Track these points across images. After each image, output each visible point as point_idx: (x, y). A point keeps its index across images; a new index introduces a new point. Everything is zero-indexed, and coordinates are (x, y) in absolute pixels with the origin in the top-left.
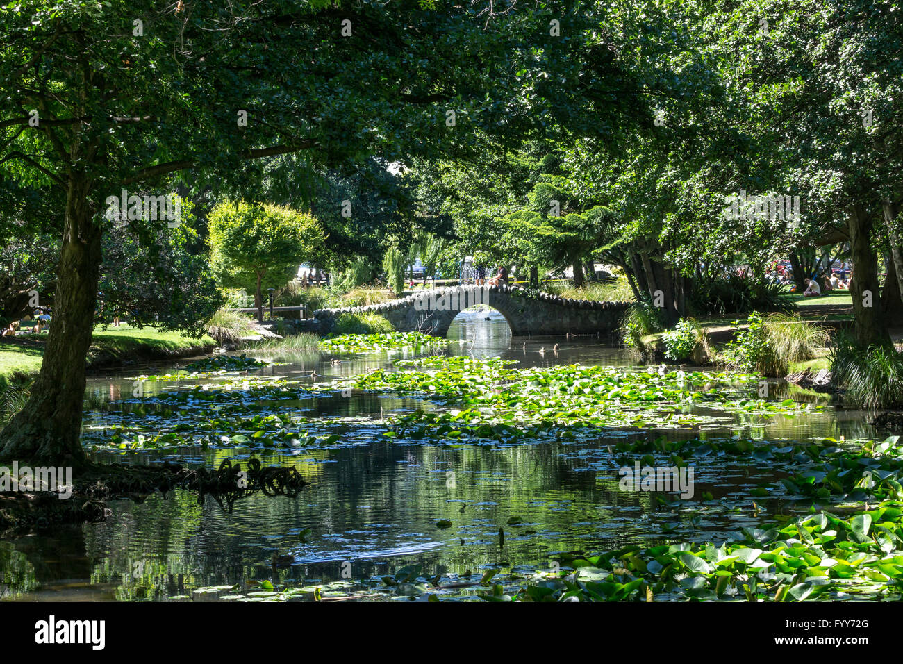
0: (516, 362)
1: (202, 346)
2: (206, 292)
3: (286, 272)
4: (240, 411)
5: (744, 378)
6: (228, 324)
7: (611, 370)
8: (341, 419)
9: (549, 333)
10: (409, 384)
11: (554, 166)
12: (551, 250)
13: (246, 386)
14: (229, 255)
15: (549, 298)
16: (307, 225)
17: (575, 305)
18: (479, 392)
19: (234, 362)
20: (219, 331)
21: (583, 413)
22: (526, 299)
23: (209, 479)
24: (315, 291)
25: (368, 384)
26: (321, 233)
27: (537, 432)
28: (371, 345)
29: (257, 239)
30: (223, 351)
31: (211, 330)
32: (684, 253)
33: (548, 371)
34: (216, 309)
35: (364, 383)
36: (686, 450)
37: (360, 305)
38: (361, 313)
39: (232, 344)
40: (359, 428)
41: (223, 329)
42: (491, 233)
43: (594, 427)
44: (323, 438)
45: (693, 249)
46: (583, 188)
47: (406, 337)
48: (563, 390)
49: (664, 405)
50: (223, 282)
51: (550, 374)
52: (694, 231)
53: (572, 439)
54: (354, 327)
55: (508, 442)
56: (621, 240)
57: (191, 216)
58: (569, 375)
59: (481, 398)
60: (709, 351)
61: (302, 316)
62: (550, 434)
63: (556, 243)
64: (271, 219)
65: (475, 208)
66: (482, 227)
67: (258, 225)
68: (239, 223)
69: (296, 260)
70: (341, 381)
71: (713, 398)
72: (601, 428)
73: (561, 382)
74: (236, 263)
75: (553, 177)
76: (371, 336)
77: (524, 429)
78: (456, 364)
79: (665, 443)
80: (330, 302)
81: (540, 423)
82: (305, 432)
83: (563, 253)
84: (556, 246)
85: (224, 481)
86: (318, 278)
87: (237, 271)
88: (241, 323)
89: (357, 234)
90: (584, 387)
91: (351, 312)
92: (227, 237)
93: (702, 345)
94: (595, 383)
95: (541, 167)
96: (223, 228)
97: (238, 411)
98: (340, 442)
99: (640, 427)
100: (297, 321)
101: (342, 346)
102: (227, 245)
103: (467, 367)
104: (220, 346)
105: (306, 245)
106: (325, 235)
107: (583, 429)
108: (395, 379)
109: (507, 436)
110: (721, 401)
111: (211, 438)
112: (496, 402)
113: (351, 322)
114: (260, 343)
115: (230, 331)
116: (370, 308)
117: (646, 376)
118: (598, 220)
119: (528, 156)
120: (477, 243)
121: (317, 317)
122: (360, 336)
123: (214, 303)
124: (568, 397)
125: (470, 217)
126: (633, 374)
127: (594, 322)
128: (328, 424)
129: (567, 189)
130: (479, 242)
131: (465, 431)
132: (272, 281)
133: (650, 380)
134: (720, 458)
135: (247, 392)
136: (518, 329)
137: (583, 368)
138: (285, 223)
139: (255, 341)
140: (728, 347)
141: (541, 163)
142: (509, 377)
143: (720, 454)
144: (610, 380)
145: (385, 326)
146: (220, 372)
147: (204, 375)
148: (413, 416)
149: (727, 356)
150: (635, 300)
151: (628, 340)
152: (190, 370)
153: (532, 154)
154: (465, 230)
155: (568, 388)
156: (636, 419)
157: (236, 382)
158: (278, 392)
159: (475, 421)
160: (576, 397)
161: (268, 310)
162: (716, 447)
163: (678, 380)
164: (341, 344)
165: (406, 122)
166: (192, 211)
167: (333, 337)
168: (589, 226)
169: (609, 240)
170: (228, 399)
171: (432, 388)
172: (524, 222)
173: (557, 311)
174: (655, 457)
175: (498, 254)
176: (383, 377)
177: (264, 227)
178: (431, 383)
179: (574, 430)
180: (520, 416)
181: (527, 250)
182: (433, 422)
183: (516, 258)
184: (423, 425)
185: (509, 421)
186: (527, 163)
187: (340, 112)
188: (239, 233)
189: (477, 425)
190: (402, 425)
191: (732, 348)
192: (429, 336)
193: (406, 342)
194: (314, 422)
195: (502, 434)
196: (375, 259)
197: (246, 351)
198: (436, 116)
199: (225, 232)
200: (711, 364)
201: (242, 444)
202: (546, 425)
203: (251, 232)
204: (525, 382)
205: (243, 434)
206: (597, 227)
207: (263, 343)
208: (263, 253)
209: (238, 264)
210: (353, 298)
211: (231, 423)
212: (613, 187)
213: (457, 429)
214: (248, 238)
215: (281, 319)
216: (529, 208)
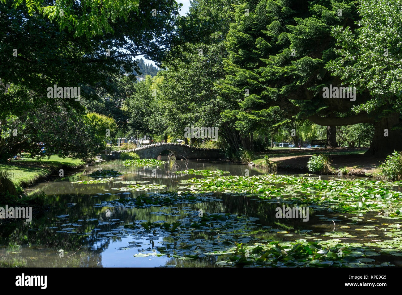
16: (111, 122)
22: (183, 147)
26: (116, 125)
37: (126, 149)
38: (128, 152)
39: (90, 163)
61: (106, 153)
64: (100, 119)
67: (96, 121)
91: (125, 152)
104: (86, 165)
113: (125, 155)
116: (131, 151)
121: (113, 154)
127: (205, 155)
138: (105, 121)
145: (137, 157)
197: (96, 166)
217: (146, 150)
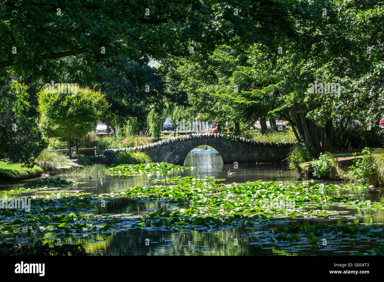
0: (224, 180)
1: (35, 173)
2: (35, 139)
3: (86, 127)
4: (53, 211)
5: (360, 188)
6: (50, 159)
7: (280, 184)
8: (114, 215)
9: (246, 162)
10: (157, 194)
11: (244, 62)
12: (244, 112)
13: (59, 196)
14: (51, 118)
15: (245, 141)
16: (98, 98)
17: (261, 145)
18: (199, 197)
19: (53, 182)
20: (45, 163)
21: (260, 209)
22: (231, 142)
23: (29, 252)
24: (106, 139)
25: (133, 194)
26: (107, 104)
27: (231, 222)
28: (138, 171)
29: (67, 107)
30: (47, 175)
31: (40, 163)
32: (319, 113)
33: (241, 185)
34: (42, 150)
35: (130, 194)
36: (319, 231)
37: (131, 147)
38: (132, 151)
39: (53, 171)
40: (124, 220)
41: (47, 162)
42: (209, 102)
43: (265, 218)
44: (101, 227)
45: (324, 110)
46: (259, 74)
47: (159, 165)
48: (250, 196)
49: (310, 204)
50: (48, 134)
51: (242, 187)
52: (324, 99)
53: (252, 225)
54: (128, 160)
55: (213, 228)
56: (286, 105)
57: (26, 94)
58: (254, 187)
59: (199, 201)
60: (340, 172)
61: (96, 154)
62: (239, 222)
63: (246, 107)
64: (77, 95)
65: (199, 87)
66: (204, 98)
67: (68, 99)
68: (57, 98)
69: (92, 120)
70: (116, 193)
71: (339, 200)
72: (270, 219)
73: (249, 191)
74: (55, 122)
75: (244, 68)
76: (137, 165)
77: (223, 220)
78: (187, 181)
79: (306, 227)
80: (113, 145)
81: (233, 216)
82: (91, 223)
83: (251, 114)
84: (246, 109)
85: (38, 253)
86: (109, 130)
87: (56, 127)
88: (58, 158)
89: (130, 104)
90: (262, 194)
91: (125, 151)
92: (49, 107)
93: (335, 168)
94: (269, 191)
95: (237, 62)
96: (47, 101)
97: (52, 211)
98: (112, 229)
99: (294, 218)
100: (92, 157)
101: (120, 172)
102: (49, 112)
103: (194, 183)
104: (45, 173)
105: (97, 110)
106: (109, 105)
107: (259, 219)
108: (149, 191)
109: (213, 224)
110: (344, 202)
111: (33, 228)
112: (208, 204)
113: (125, 157)
114: (70, 170)
115: (52, 163)
116: (137, 149)
117: (301, 187)
118: (272, 93)
119: (229, 55)
120: (201, 108)
121: (105, 154)
122: (131, 165)
123: (40, 146)
124: (252, 200)
125: (196, 93)
126: (293, 186)
127: (273, 155)
128: (105, 218)
129: (250, 75)
130: (202, 107)
131: (187, 221)
132: (78, 133)
133: (303, 189)
134: (339, 235)
135: (59, 200)
136: (227, 160)
137: (263, 183)
138: (85, 98)
139: (67, 169)
140: (350, 169)
141: (237, 59)
142: (219, 189)
143: (339, 233)
144: (278, 190)
145: (146, 159)
146: (44, 188)
147: (34, 190)
148: (157, 213)
149: (350, 175)
150: (297, 141)
151: (292, 165)
152: (26, 187)
153: (232, 54)
154: (194, 100)
155: (253, 195)
156: (291, 213)
157: (53, 194)
158: (77, 200)
159: (195, 215)
160: (257, 200)
161: (75, 151)
162: (337, 229)
163: (320, 189)
164: (119, 170)
165: (139, 36)
166: (27, 91)
167: (115, 166)
168: (267, 97)
169: (279, 105)
170: (47, 204)
171: (170, 196)
172: (227, 95)
173: (250, 149)
174: (300, 236)
175: (213, 114)
176: (142, 190)
177: (72, 100)
178: (170, 193)
179: (253, 220)
180: (222, 211)
181: (230, 112)
182: (169, 216)
183: (224, 117)
184: (163, 218)
185: (215, 215)
186: (229, 60)
187: (101, 30)
188: (56, 104)
189: (196, 217)
190: (150, 218)
191: (353, 170)
192: (172, 165)
193: (158, 168)
194: (97, 217)
195: (210, 223)
196: (141, 119)
197: (61, 175)
198: (157, 32)
199: (48, 103)
200: (340, 180)
201: (52, 231)
202: (237, 217)
203: (64, 103)
204: (227, 192)
205: (53, 225)
206: (271, 98)
207: (71, 170)
208: (71, 116)
209: (57, 123)
210: (127, 142)
211: (47, 219)
212: (277, 73)
213: (182, 220)
214: (62, 107)
215: (83, 156)
216: (230, 87)
217: (164, 147)
